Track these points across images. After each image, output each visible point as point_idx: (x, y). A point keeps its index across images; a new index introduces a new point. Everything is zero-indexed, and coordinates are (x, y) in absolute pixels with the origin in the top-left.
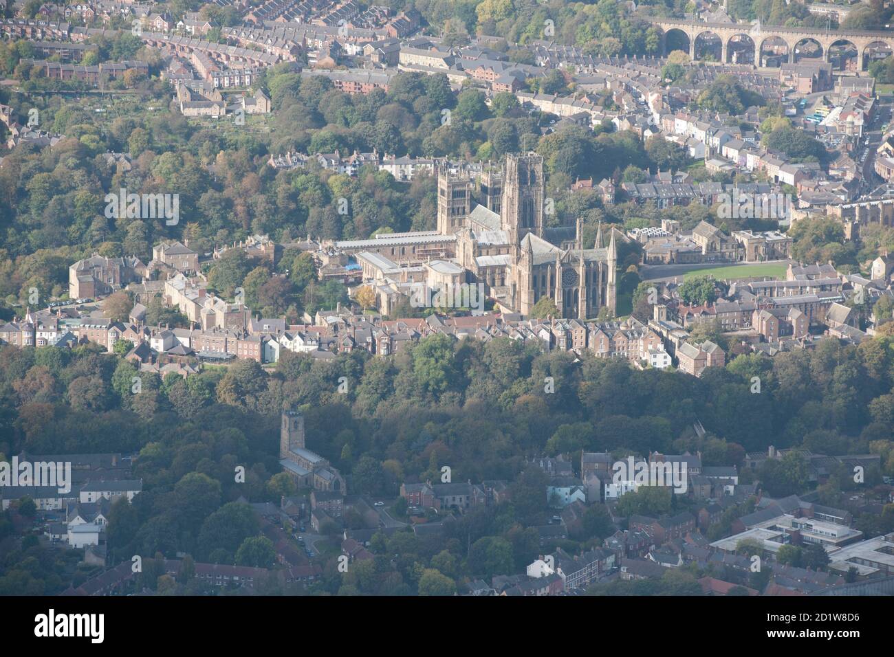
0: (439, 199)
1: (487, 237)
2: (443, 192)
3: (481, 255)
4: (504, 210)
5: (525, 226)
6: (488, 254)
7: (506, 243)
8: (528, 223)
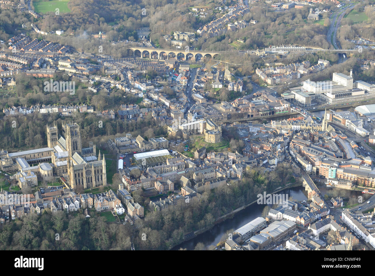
0: (47, 136)
1: (61, 155)
2: (48, 133)
5: (74, 150)
6: (61, 161)
7: (68, 156)
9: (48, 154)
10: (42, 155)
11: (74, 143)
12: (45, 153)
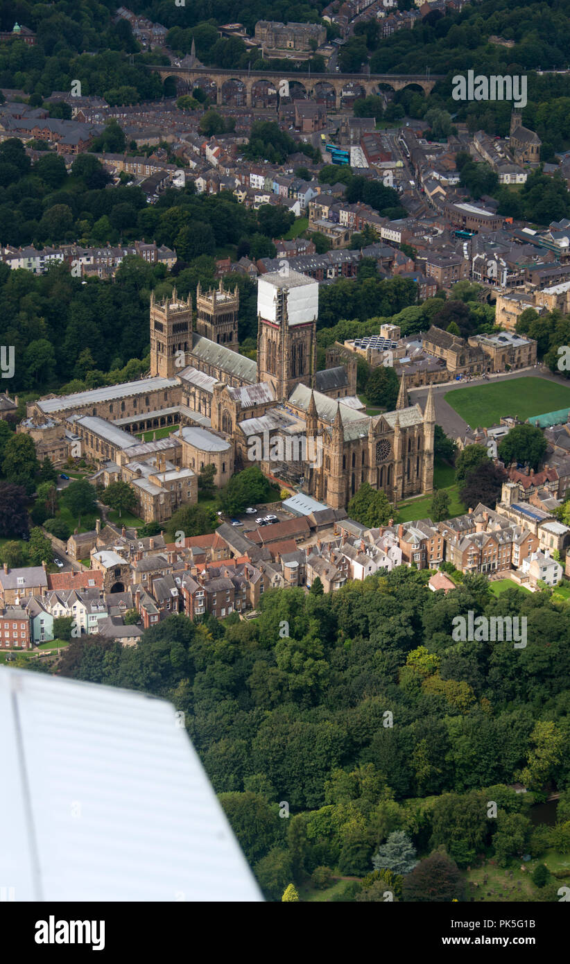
0: (152, 333)
1: (249, 394)
2: (159, 326)
3: (245, 419)
4: (264, 356)
5: (294, 376)
6: (252, 417)
7: (272, 400)
8: (297, 371)
9: (166, 399)
10: (147, 403)
11: (293, 350)
12: (156, 395)
